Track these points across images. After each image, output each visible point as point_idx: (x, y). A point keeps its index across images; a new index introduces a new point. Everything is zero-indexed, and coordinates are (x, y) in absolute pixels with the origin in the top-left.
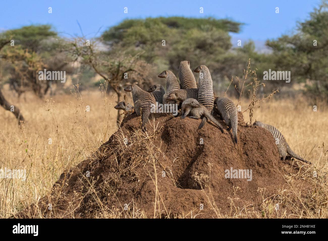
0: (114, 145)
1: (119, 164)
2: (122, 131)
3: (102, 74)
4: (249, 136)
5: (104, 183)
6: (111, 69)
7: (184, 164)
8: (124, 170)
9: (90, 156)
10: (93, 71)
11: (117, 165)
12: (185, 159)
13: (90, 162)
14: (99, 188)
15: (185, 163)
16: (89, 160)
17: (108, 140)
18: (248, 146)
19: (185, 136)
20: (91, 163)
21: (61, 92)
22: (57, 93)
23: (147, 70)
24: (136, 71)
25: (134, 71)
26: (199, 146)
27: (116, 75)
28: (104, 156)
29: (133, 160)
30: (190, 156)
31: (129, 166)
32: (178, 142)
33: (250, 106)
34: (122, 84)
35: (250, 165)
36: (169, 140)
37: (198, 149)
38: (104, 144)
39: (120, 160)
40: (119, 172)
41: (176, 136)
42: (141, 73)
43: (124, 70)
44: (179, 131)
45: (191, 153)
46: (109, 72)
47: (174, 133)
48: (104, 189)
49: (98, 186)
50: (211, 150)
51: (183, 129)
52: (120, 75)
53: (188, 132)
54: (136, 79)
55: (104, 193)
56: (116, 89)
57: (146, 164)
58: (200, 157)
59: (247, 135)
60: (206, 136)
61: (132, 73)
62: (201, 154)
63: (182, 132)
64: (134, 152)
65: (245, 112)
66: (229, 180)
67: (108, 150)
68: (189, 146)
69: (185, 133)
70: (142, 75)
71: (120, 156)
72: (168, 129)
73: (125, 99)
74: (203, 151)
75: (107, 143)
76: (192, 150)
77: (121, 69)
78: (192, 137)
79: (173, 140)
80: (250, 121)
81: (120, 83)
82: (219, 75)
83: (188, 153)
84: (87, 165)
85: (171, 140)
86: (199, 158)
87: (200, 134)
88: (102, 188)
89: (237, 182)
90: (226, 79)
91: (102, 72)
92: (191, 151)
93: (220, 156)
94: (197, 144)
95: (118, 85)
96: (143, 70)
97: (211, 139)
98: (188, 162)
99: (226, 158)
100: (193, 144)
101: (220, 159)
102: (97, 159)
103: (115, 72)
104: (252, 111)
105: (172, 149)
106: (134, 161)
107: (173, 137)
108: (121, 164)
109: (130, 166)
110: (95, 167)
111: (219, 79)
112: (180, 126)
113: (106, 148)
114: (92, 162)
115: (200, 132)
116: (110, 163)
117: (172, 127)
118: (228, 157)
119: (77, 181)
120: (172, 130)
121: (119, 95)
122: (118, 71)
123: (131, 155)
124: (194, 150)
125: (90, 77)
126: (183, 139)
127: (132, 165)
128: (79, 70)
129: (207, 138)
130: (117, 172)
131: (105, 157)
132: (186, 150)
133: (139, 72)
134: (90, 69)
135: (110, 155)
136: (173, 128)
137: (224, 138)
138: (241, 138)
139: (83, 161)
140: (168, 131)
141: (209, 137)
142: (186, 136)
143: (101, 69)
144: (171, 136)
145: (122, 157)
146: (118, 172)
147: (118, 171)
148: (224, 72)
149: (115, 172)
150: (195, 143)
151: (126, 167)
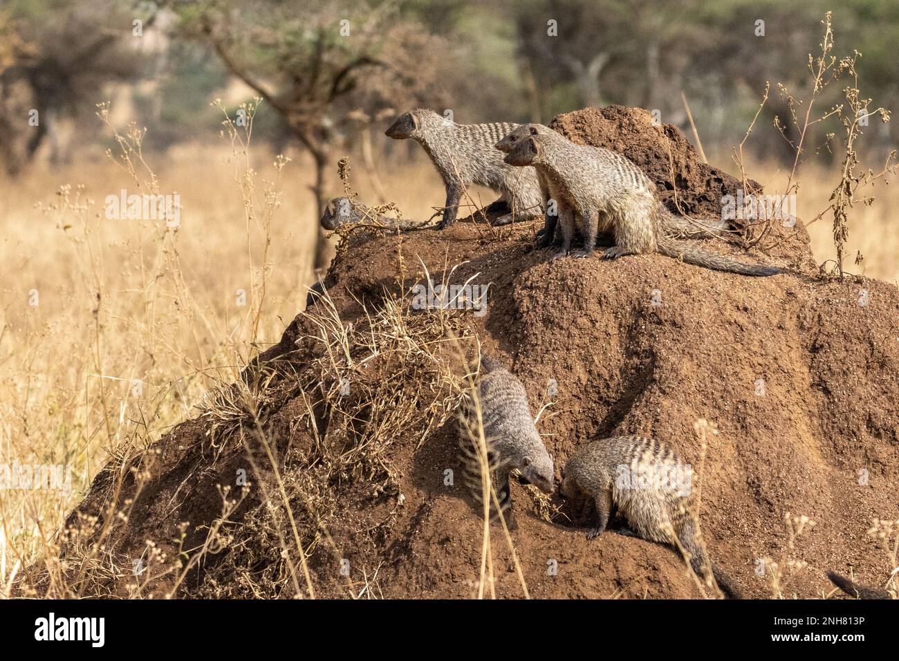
0: (301, 359)
1: (322, 432)
2: (332, 305)
3: (251, 76)
4: (835, 317)
5: (263, 511)
6: (286, 58)
7: (577, 431)
8: (342, 458)
9: (210, 405)
10: (216, 64)
11: (313, 436)
12: (584, 412)
13: (209, 426)
14: (247, 529)
15: (582, 424)
16: (204, 421)
17: (278, 339)
18: (832, 357)
19: (579, 320)
20: (213, 432)
21: (94, 149)
22: (78, 155)
23: (429, 60)
24: (385, 67)
25: (377, 63)
26: (636, 360)
27: (306, 82)
28: (262, 403)
29: (376, 418)
30: (601, 398)
31: (363, 440)
32: (553, 345)
33: (832, 198)
34: (330, 118)
35: (837, 430)
36: (519, 336)
37: (633, 371)
38: (262, 356)
39: (328, 416)
40: (322, 464)
41: (547, 321)
42: (408, 74)
43: (340, 62)
44: (558, 303)
45: (608, 386)
46: (281, 68)
47: (539, 309)
48: (264, 533)
49: (242, 519)
50: (683, 372)
51: (571, 291)
52: (326, 83)
53: (593, 306)
54: (386, 94)
55: (266, 550)
56: (310, 138)
57: (427, 432)
58: (641, 402)
59: (828, 313)
60: (663, 317)
61: (372, 72)
62: (645, 388)
63: (569, 304)
64: (380, 386)
65: (815, 220)
66: (758, 491)
67: (279, 377)
68: (595, 358)
69: (581, 308)
70: (409, 82)
71: (325, 402)
72: (514, 291)
73: (342, 177)
74: (654, 380)
75: (273, 352)
76: (611, 377)
77: (326, 57)
78: (608, 322)
79: (533, 337)
80: (836, 259)
81: (325, 112)
82: (714, 77)
83: (592, 386)
84: (198, 440)
85: (525, 337)
86: (636, 406)
87: (639, 312)
88: (256, 529)
89: (788, 498)
90: (743, 89)
91: (252, 68)
92: (605, 380)
93: (722, 397)
94: (627, 349)
95: (315, 122)
96: (412, 62)
97: (684, 331)
98: (595, 423)
99: (745, 406)
100: (615, 350)
101: (719, 408)
102: (234, 416)
103: (305, 69)
104: (842, 216)
105: (531, 371)
106: (381, 420)
107: (532, 324)
108: (330, 433)
109: (365, 442)
110: (228, 445)
111: (715, 91)
112: (563, 279)
113: (271, 372)
114: (215, 426)
115: (639, 304)
116: (288, 428)
117: (529, 283)
118: (750, 400)
119: (160, 500)
120: (531, 297)
121: (321, 161)
122: (315, 64)
123: (369, 398)
124: (618, 373)
125: (208, 89)
126: (575, 331)
127: (373, 437)
128: (162, 63)
129: (667, 327)
130: (317, 466)
131: (269, 405)
132: (587, 374)
133: (398, 68)
134: (206, 58)
135: (288, 399)
136: (531, 288)
137: (734, 326)
138: (802, 327)
139: (182, 425)
140: (513, 301)
141: (674, 324)
142: (583, 321)
143: (249, 56)
144: (526, 322)
145: (334, 406)
146: (320, 466)
147: (320, 462)
148: (734, 64)
149: (306, 466)
150: (621, 346)
151: (349, 446)
